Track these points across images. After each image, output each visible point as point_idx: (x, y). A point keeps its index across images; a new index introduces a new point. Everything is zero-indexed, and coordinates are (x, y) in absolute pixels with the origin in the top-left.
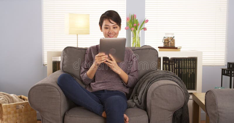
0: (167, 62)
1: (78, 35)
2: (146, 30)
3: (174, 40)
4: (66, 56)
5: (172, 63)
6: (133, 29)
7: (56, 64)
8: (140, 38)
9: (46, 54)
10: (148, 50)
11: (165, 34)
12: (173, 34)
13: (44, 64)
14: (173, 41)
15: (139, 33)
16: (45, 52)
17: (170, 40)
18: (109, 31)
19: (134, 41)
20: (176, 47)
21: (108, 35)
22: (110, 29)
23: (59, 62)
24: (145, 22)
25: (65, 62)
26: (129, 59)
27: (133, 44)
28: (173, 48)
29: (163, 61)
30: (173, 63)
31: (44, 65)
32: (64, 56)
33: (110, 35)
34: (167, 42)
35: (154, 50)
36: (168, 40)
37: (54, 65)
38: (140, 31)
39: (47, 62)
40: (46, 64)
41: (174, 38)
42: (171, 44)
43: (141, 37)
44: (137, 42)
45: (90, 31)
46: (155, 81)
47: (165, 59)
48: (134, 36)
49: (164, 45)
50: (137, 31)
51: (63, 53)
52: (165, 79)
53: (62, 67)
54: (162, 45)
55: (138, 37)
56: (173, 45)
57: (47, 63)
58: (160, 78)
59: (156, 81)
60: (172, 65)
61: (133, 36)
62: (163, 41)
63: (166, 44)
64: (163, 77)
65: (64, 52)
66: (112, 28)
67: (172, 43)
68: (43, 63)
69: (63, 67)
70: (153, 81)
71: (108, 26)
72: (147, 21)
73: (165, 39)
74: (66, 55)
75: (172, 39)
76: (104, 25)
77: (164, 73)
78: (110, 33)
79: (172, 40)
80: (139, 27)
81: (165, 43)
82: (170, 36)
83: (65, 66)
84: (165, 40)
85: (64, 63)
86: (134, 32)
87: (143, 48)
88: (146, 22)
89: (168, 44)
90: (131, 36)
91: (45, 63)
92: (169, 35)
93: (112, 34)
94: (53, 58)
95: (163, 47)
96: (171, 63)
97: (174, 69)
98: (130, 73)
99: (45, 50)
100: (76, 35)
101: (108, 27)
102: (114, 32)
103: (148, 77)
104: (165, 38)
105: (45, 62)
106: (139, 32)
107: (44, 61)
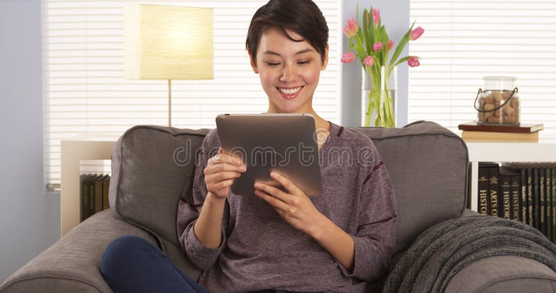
0: (494, 180)
1: (172, 82)
2: (419, 64)
3: (517, 99)
4: (130, 162)
5: (511, 183)
6: (371, 61)
7: (92, 187)
8: (393, 92)
9: (59, 149)
10: (433, 138)
11: (486, 79)
12: (513, 79)
13: (48, 185)
14: (511, 105)
15: (391, 75)
16: (52, 142)
17: (502, 102)
18: (282, 76)
19: (372, 105)
20: (522, 126)
21: (278, 88)
22: (285, 65)
23: (104, 180)
24: (410, 37)
25: (127, 182)
26: (361, 174)
27: (367, 114)
28: (513, 128)
29: (479, 177)
30: (515, 185)
31: (49, 188)
32: (122, 159)
33: (286, 88)
34: (490, 107)
35: (452, 140)
36: (494, 101)
37: (86, 189)
38: (396, 68)
39: (59, 176)
40: (58, 186)
41: (516, 95)
42: (505, 114)
43: (396, 88)
44: (382, 106)
45: (216, 67)
46: (468, 259)
47: (487, 169)
48: (374, 86)
49: (479, 116)
50: (383, 69)
51: (122, 149)
52: (508, 253)
53: (117, 202)
54: (473, 118)
55: (388, 88)
56: (513, 119)
57: (58, 182)
58: (485, 247)
59: (472, 261)
60: (511, 190)
61: (369, 87)
62: (478, 105)
63: (488, 115)
64: (498, 244)
65: (124, 145)
66: (290, 62)
67: (510, 110)
68: (46, 182)
69: (121, 200)
70: (460, 260)
71: (278, 55)
72: (419, 32)
73: (482, 98)
74: (131, 157)
75: (510, 97)
76: (265, 50)
77: (502, 228)
78: (285, 82)
79: (509, 102)
80: (389, 55)
81: (482, 111)
82: (502, 86)
83: (128, 198)
84: (483, 102)
85: (122, 187)
86: (374, 72)
87: (414, 130)
88: (415, 35)
89: (494, 115)
90: (363, 87)
91: (52, 182)
92: (497, 82)
93: (292, 85)
94: (82, 162)
95: (475, 124)
96: (506, 185)
97: (516, 206)
98: (367, 227)
99: (52, 136)
100: (167, 82)
101: (276, 59)
102: (300, 76)
103: (437, 242)
104: (485, 95)
105: (52, 176)
106: (390, 72)
107: (48, 173)
